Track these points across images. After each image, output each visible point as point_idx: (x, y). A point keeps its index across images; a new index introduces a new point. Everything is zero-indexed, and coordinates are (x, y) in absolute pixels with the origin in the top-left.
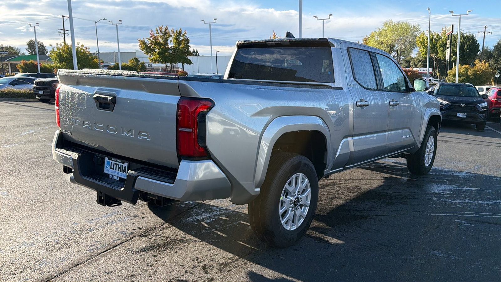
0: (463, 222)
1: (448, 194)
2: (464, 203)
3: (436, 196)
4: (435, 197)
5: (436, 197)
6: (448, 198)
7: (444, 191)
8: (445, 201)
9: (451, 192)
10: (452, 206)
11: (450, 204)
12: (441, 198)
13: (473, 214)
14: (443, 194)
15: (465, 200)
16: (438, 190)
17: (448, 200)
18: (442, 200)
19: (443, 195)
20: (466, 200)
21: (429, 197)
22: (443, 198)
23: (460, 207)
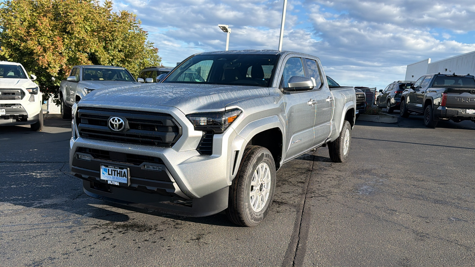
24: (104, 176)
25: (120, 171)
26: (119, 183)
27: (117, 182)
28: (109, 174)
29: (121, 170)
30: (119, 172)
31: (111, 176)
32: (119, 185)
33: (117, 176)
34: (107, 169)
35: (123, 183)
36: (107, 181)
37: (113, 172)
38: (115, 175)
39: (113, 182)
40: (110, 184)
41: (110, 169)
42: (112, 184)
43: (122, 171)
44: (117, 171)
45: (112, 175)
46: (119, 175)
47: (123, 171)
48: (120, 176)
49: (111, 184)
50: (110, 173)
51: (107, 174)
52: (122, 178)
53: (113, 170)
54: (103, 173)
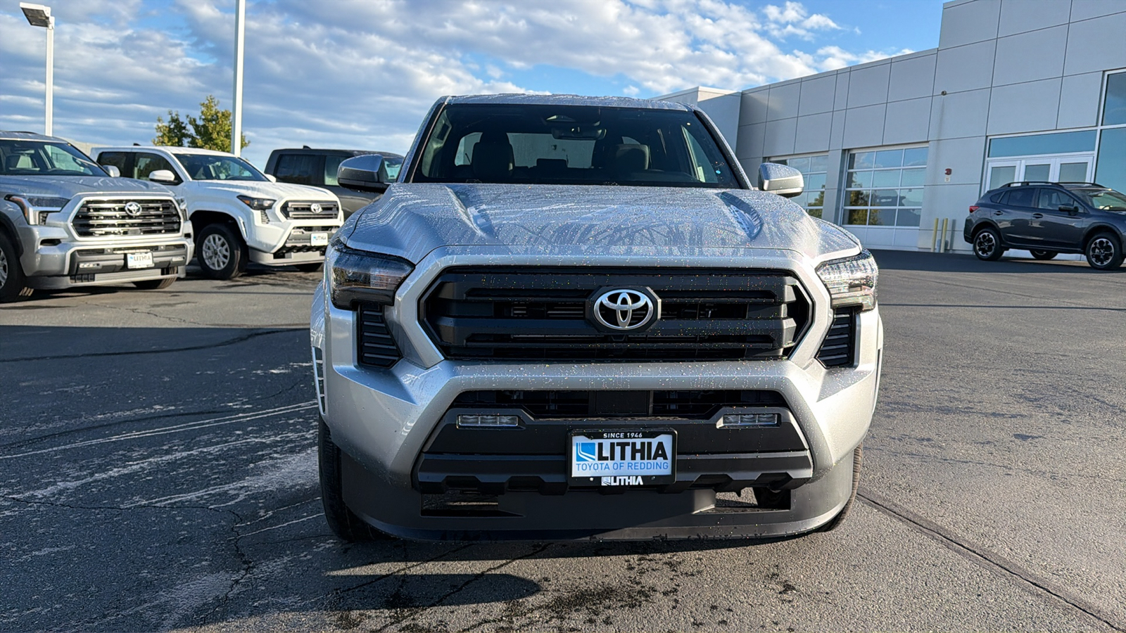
0: (238, 407)
1: (262, 458)
2: (226, 442)
3: (293, 445)
4: (295, 442)
5: (291, 441)
6: (263, 446)
7: (272, 465)
8: (269, 436)
9: (252, 465)
10: (255, 428)
11: (259, 432)
12: (280, 442)
13: (216, 422)
14: (275, 455)
15: (222, 450)
16: (289, 462)
17: (264, 441)
18: (276, 437)
19: (276, 452)
20: (219, 451)
21: (307, 439)
22: (275, 444)
23: (237, 430)
24: (584, 465)
25: (643, 444)
26: (643, 477)
27: (637, 477)
28: (601, 458)
29: (646, 440)
30: (638, 447)
31: (609, 462)
32: (642, 483)
33: (633, 458)
34: (594, 444)
35: (656, 476)
36: (598, 479)
37: (618, 449)
38: (623, 457)
39: (622, 478)
40: (609, 487)
41: (606, 444)
42: (618, 484)
43: (650, 444)
44: (634, 444)
45: (612, 458)
46: (638, 455)
47: (655, 442)
48: (642, 458)
49: (613, 484)
50: (606, 453)
51: (596, 457)
52: (652, 461)
53: (618, 444)
54: (579, 459)
